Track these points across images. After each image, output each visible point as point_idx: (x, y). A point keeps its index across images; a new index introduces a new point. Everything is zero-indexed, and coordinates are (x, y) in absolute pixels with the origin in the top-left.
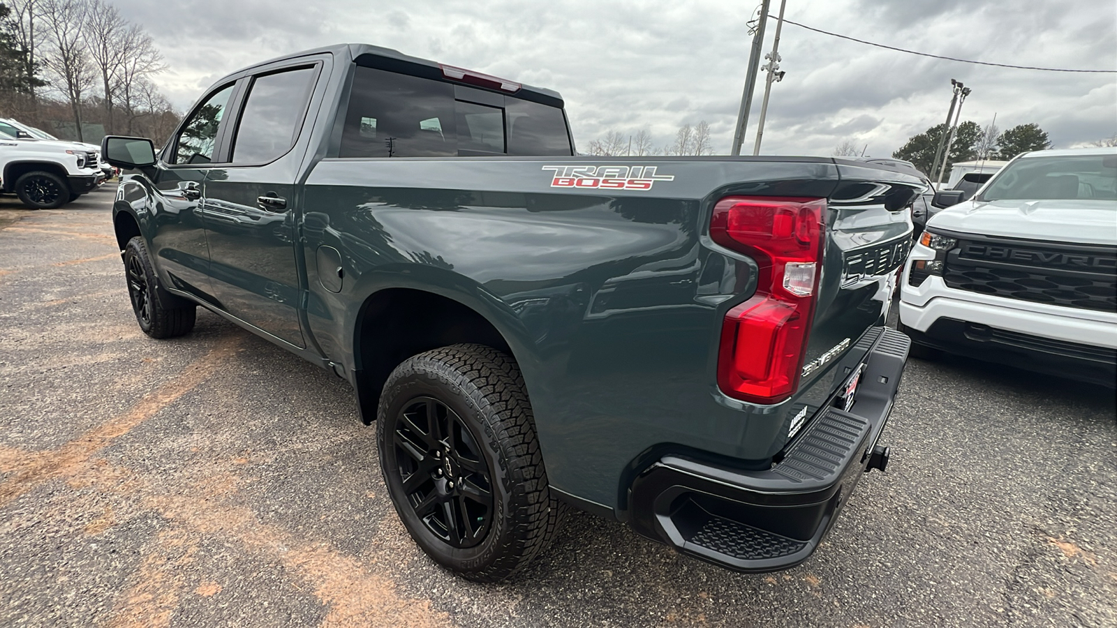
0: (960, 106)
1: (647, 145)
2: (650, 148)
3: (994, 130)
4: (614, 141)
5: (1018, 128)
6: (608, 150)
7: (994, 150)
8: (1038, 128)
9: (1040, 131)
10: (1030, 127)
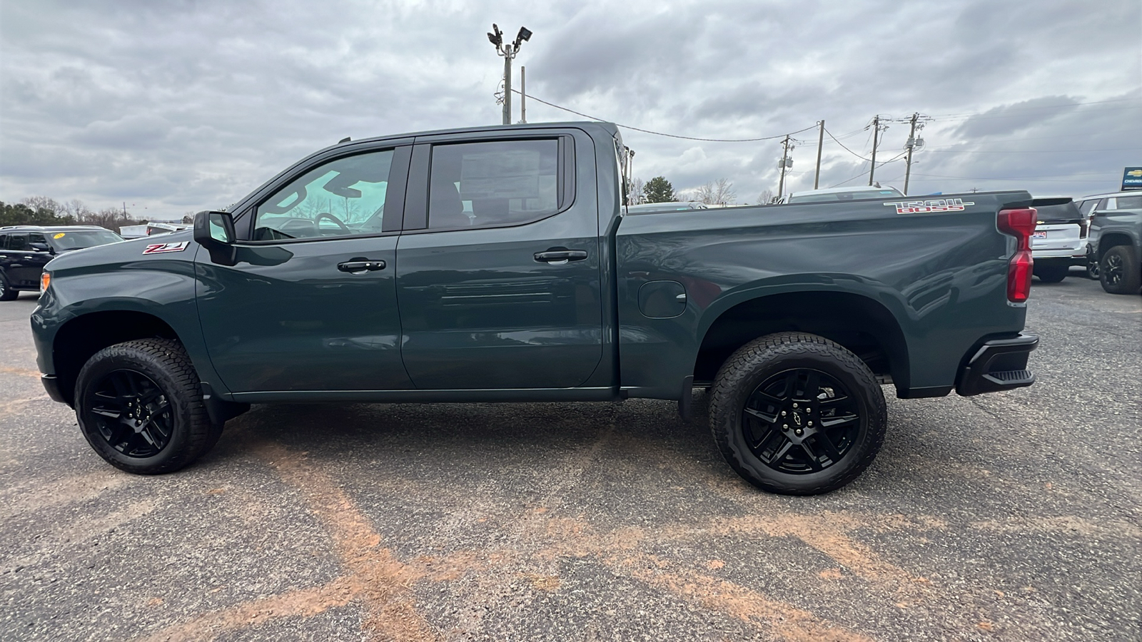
0: (631, 164)
1: (354, 208)
2: (358, 211)
3: (640, 182)
4: (316, 205)
5: (653, 179)
6: (310, 215)
7: (643, 197)
8: (665, 180)
9: (667, 182)
10: (661, 179)
